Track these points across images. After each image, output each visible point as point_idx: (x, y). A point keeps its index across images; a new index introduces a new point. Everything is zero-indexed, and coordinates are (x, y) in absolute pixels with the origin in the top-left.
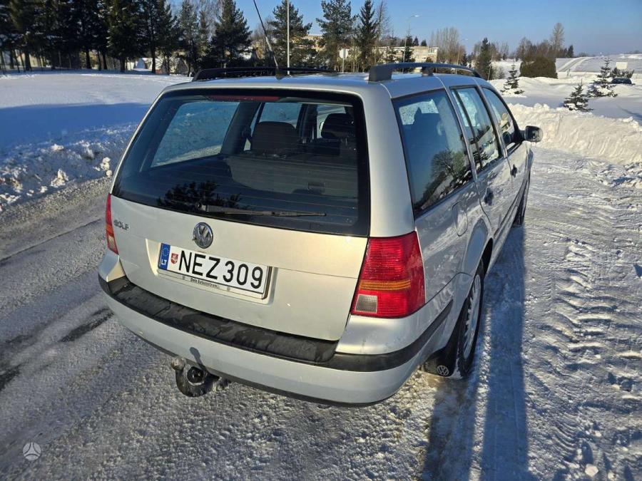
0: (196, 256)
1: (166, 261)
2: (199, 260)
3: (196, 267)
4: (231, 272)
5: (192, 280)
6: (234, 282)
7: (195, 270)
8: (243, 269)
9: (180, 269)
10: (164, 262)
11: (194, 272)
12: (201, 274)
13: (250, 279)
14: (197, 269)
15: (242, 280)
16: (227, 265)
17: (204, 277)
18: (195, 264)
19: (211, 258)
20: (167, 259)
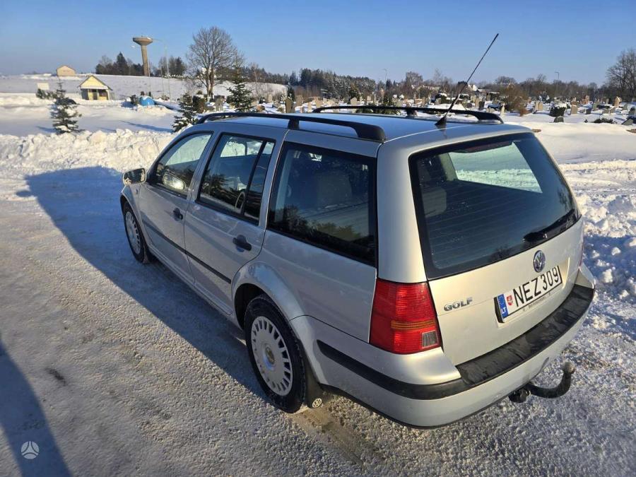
0: (523, 286)
1: (505, 308)
2: (526, 288)
4: (545, 281)
5: (530, 307)
6: (549, 287)
7: (527, 297)
8: (549, 274)
9: (518, 306)
10: (504, 310)
11: (527, 300)
12: (531, 297)
13: (554, 278)
14: (528, 295)
15: (551, 282)
16: (542, 278)
17: (535, 298)
18: (526, 292)
19: (532, 281)
20: (505, 305)
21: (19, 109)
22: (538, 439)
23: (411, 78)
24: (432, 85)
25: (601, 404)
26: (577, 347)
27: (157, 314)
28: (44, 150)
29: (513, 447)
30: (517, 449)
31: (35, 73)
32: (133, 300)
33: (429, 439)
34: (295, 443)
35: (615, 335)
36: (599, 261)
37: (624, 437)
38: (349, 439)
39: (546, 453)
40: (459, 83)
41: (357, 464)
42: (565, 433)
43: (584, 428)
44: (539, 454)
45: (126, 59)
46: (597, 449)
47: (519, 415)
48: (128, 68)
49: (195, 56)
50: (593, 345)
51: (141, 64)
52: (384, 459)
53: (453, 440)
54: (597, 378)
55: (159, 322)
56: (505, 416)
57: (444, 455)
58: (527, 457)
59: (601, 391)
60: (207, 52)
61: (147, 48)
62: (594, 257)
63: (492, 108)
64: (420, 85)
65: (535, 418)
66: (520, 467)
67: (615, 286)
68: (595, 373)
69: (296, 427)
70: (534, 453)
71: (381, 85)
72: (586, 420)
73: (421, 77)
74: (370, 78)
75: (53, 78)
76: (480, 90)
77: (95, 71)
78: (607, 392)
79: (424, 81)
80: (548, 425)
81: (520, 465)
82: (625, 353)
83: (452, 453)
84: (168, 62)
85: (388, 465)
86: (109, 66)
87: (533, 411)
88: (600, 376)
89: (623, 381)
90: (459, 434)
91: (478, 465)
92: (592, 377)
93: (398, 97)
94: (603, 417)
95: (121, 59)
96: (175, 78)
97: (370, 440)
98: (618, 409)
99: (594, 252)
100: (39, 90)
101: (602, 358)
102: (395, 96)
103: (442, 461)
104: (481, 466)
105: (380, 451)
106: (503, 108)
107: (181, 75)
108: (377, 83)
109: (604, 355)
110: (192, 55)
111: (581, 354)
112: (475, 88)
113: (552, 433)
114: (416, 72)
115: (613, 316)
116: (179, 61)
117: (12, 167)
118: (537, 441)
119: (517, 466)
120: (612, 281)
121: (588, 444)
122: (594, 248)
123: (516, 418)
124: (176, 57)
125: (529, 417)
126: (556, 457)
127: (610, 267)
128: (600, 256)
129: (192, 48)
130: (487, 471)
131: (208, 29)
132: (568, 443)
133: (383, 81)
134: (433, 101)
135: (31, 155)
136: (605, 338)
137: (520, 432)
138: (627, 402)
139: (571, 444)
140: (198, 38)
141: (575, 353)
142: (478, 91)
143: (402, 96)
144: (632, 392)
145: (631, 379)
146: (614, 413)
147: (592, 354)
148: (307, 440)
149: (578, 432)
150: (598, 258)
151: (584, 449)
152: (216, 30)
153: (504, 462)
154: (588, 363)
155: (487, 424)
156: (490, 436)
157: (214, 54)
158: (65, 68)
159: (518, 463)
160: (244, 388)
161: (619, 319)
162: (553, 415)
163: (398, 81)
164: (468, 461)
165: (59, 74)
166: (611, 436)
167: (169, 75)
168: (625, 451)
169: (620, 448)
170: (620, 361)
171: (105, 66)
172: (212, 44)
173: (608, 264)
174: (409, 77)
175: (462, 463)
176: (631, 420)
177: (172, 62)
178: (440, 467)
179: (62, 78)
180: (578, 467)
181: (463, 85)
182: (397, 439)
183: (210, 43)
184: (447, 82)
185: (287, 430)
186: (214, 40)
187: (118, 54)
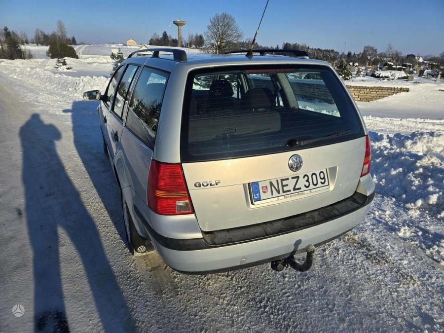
0: (282, 180)
1: (258, 194)
2: (285, 183)
3: (284, 188)
4: (307, 181)
6: (312, 186)
7: (285, 190)
8: (314, 176)
9: (272, 195)
10: (256, 196)
11: (284, 192)
12: (290, 191)
13: (319, 180)
15: (315, 183)
16: (304, 177)
17: (293, 192)
18: (283, 186)
20: (259, 192)
21: (95, 64)
22: (299, 303)
23: (368, 51)
24: (385, 56)
25: (367, 290)
26: (374, 247)
27: (96, 186)
28: (88, 86)
29: (276, 306)
30: (278, 307)
31: (114, 44)
32: (88, 176)
33: (218, 288)
34: (128, 274)
35: (413, 243)
36: (431, 186)
37: (370, 316)
38: (164, 278)
39: (298, 315)
40: (408, 56)
41: (158, 295)
42: (323, 304)
43: (341, 304)
44: (292, 314)
45: (168, 35)
46: (342, 320)
47: (295, 285)
48: (168, 41)
49: (210, 33)
50: (389, 247)
51: (177, 39)
52: (178, 295)
53: (234, 292)
54: (377, 271)
55: (95, 191)
56: (284, 284)
57: (221, 301)
58: (282, 314)
59: (373, 281)
60: (218, 31)
61: (182, 28)
62: (428, 183)
63: (429, 75)
64: (375, 56)
65: (306, 289)
66: (272, 320)
67: (438, 207)
68: (378, 267)
69: (135, 265)
70: (289, 312)
71: (343, 56)
72: (347, 299)
73: (375, 50)
74: (336, 50)
75: (124, 46)
76: (425, 62)
77: (149, 43)
78: (378, 282)
79: (378, 53)
80: (314, 296)
81: (273, 318)
82: (413, 257)
83: (227, 301)
84: (194, 38)
85: (178, 299)
86: (157, 40)
87: (308, 284)
88: (381, 270)
89: (398, 277)
90: (241, 289)
91: (241, 312)
92: (372, 270)
93: (353, 65)
94: (362, 299)
95: (165, 35)
96: (198, 48)
97: (177, 282)
98: (380, 296)
99: (429, 179)
100: (113, 53)
101: (390, 258)
102: (351, 64)
103: (217, 304)
104: (243, 313)
105: (179, 289)
106: (439, 76)
107: (202, 46)
108: (340, 54)
109: (393, 256)
110: (208, 33)
111: (375, 252)
112: (421, 60)
113: (313, 302)
114: (372, 46)
115: (422, 229)
116: (201, 37)
117: (69, 96)
118: (297, 305)
119: (270, 318)
120: (435, 203)
121: (336, 315)
122: (430, 177)
123: (292, 287)
124: (199, 34)
125: (302, 288)
126: (304, 318)
127: (438, 193)
128: (434, 183)
129: (209, 28)
130: (245, 317)
131: (220, 14)
132: (321, 311)
133: (345, 53)
134: (381, 68)
135: (80, 89)
136: (403, 244)
137: (289, 296)
138: (391, 292)
139: (322, 313)
140: (213, 21)
141: (369, 250)
142: (423, 62)
143: (357, 64)
144: (401, 286)
145: (406, 276)
146: (374, 298)
147: (383, 253)
148: (137, 274)
149: (334, 305)
150: (431, 184)
151: (330, 318)
152: (225, 15)
153: (262, 314)
154: (376, 259)
155: (266, 287)
156: (263, 295)
157: (222, 32)
158: (131, 41)
159: (272, 316)
160: (119, 237)
161: (425, 231)
162: (321, 290)
163: (357, 53)
164: (236, 307)
165: (127, 44)
166: (359, 313)
167: (193, 46)
168: (364, 326)
169: (361, 324)
170: (405, 262)
171: (155, 40)
172: (222, 24)
173: (437, 190)
174: (366, 49)
175: (230, 308)
176: (386, 306)
177: (196, 37)
178: (213, 308)
179: (129, 47)
180: (317, 329)
181: (411, 57)
182: (195, 284)
183: (221, 24)
184: (397, 55)
185: (128, 266)
186: (224, 22)
187: (163, 32)
